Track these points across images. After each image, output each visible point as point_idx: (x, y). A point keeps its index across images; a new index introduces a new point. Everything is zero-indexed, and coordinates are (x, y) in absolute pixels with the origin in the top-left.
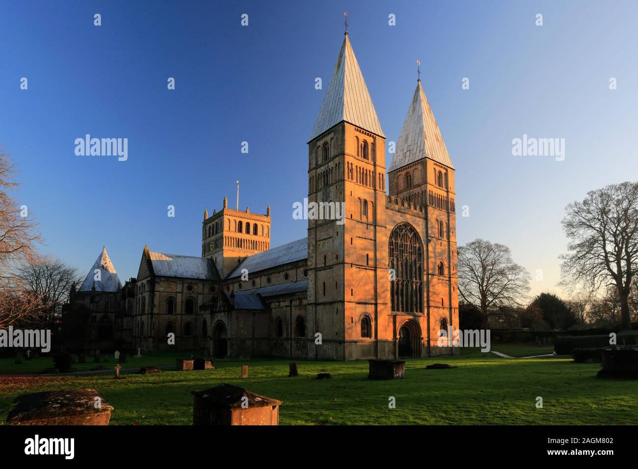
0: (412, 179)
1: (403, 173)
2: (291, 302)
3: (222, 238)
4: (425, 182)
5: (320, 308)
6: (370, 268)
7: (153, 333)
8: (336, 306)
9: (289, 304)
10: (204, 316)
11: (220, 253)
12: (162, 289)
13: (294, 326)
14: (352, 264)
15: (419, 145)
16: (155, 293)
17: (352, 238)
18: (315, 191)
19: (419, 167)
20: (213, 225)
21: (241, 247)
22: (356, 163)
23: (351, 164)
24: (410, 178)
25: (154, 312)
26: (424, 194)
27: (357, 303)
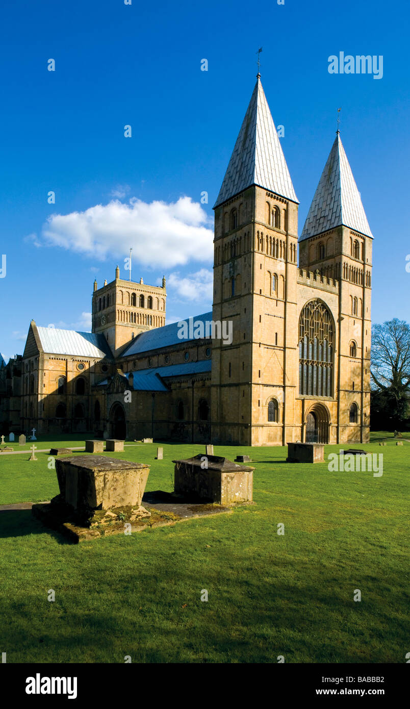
0: (325, 250)
1: (316, 242)
2: (193, 383)
3: (114, 312)
4: (340, 253)
5: (225, 390)
6: (279, 348)
7: (42, 416)
8: (242, 388)
9: (191, 385)
10: (97, 397)
11: (113, 328)
12: (51, 368)
13: (196, 409)
14: (260, 344)
15: (335, 210)
16: (45, 371)
17: (260, 316)
18: (220, 263)
19: (334, 235)
20: (104, 297)
21: (135, 322)
22: (266, 232)
23: (262, 233)
24: (324, 249)
25: (43, 393)
26: (338, 266)
27: (264, 385)
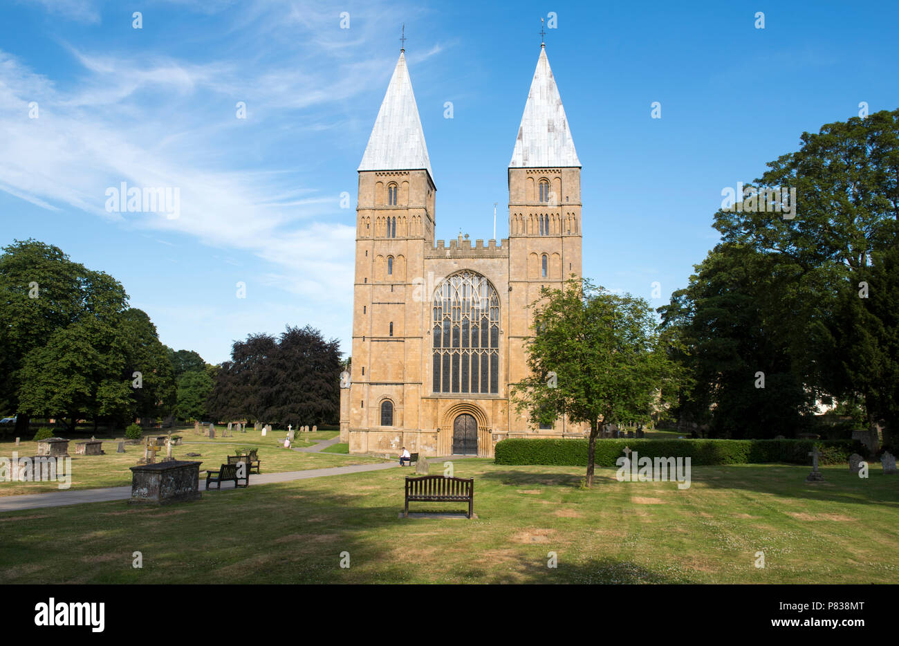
6: (395, 340)
14: (364, 338)
17: (365, 307)
23: (369, 218)
27: (371, 384)
